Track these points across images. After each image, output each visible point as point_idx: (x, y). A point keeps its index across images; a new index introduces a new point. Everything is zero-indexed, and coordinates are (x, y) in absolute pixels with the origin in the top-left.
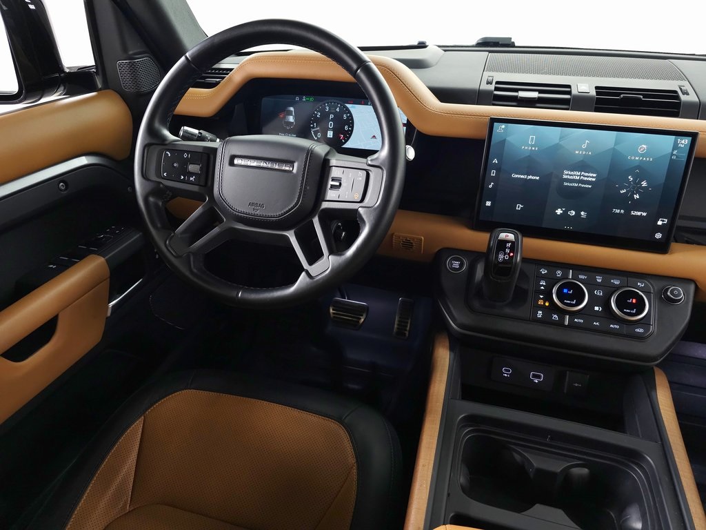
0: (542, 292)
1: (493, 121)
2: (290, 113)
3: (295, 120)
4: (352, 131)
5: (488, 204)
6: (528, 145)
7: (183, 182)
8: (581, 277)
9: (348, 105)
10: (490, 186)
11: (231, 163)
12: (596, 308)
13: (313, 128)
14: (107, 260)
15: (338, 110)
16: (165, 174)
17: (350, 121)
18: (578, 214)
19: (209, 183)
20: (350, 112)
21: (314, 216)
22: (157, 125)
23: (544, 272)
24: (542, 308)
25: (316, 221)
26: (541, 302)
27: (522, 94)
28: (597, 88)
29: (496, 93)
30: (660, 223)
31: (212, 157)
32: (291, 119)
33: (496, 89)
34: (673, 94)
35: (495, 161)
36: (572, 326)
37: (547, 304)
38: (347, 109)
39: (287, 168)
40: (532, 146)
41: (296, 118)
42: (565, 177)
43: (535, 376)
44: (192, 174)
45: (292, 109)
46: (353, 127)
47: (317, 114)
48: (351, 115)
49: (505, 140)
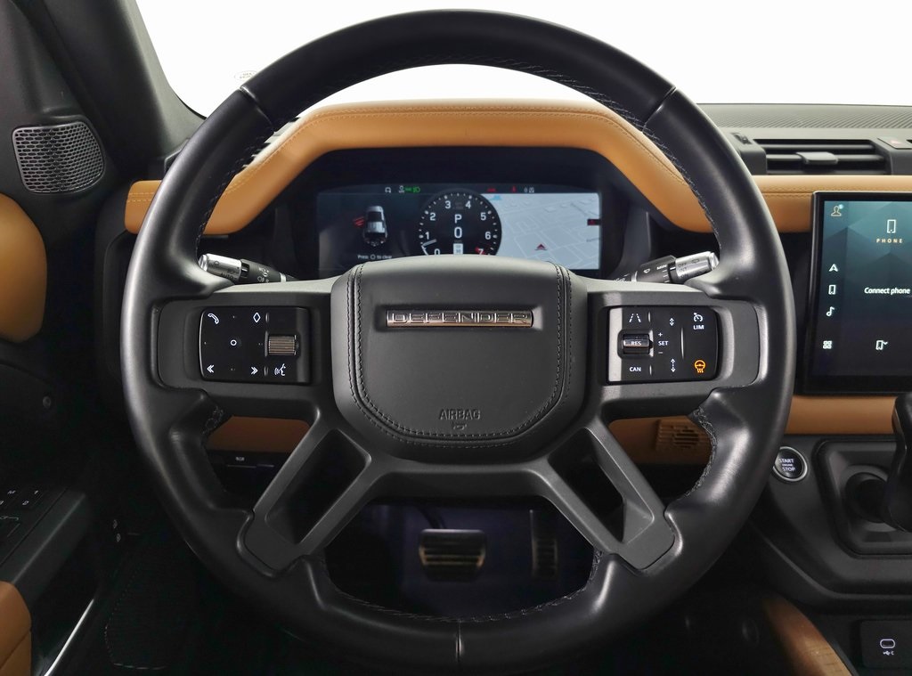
1: (823, 198)
2: (376, 217)
3: (388, 229)
4: (499, 240)
5: (827, 345)
6: (888, 236)
7: (258, 380)
9: (488, 197)
10: (829, 314)
11: (381, 327)
13: (425, 240)
15: (468, 205)
16: (210, 369)
17: (494, 224)
19: (319, 377)
20: (491, 207)
21: (589, 421)
29: (769, 156)
31: (317, 314)
32: (379, 227)
33: (769, 151)
35: (834, 268)
38: (486, 202)
39: (518, 322)
41: (388, 224)
44: (277, 360)
45: (379, 209)
46: (499, 234)
47: (429, 216)
48: (495, 213)
49: (846, 229)
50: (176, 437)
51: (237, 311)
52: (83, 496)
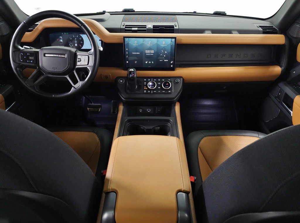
0: (145, 85)
1: (124, 37)
2: (61, 39)
4: (83, 43)
5: (127, 62)
7: (28, 62)
8: (155, 80)
9: (81, 35)
10: (127, 57)
11: (44, 56)
12: (159, 88)
13: (70, 43)
14: (3, 95)
15: (77, 36)
16: (22, 61)
17: (82, 40)
18: (151, 62)
19: (38, 63)
20: (82, 37)
21: (74, 70)
22: (16, 45)
23: (145, 80)
24: (146, 90)
25: (75, 72)
26: (145, 88)
27: (133, 29)
28: (153, 26)
29: (126, 29)
30: (171, 62)
31: (37, 54)
32: (61, 41)
33: (126, 27)
34: (173, 27)
35: (127, 49)
36: (154, 93)
37: (147, 88)
38: (81, 36)
39: (63, 56)
40: (136, 44)
41: (63, 40)
42: (146, 52)
43: (148, 110)
44: (31, 60)
45: (61, 37)
47: (70, 38)
48: (82, 38)
49: (128, 43)
50: (18, 69)
51: (25, 53)
52: (12, 86)
